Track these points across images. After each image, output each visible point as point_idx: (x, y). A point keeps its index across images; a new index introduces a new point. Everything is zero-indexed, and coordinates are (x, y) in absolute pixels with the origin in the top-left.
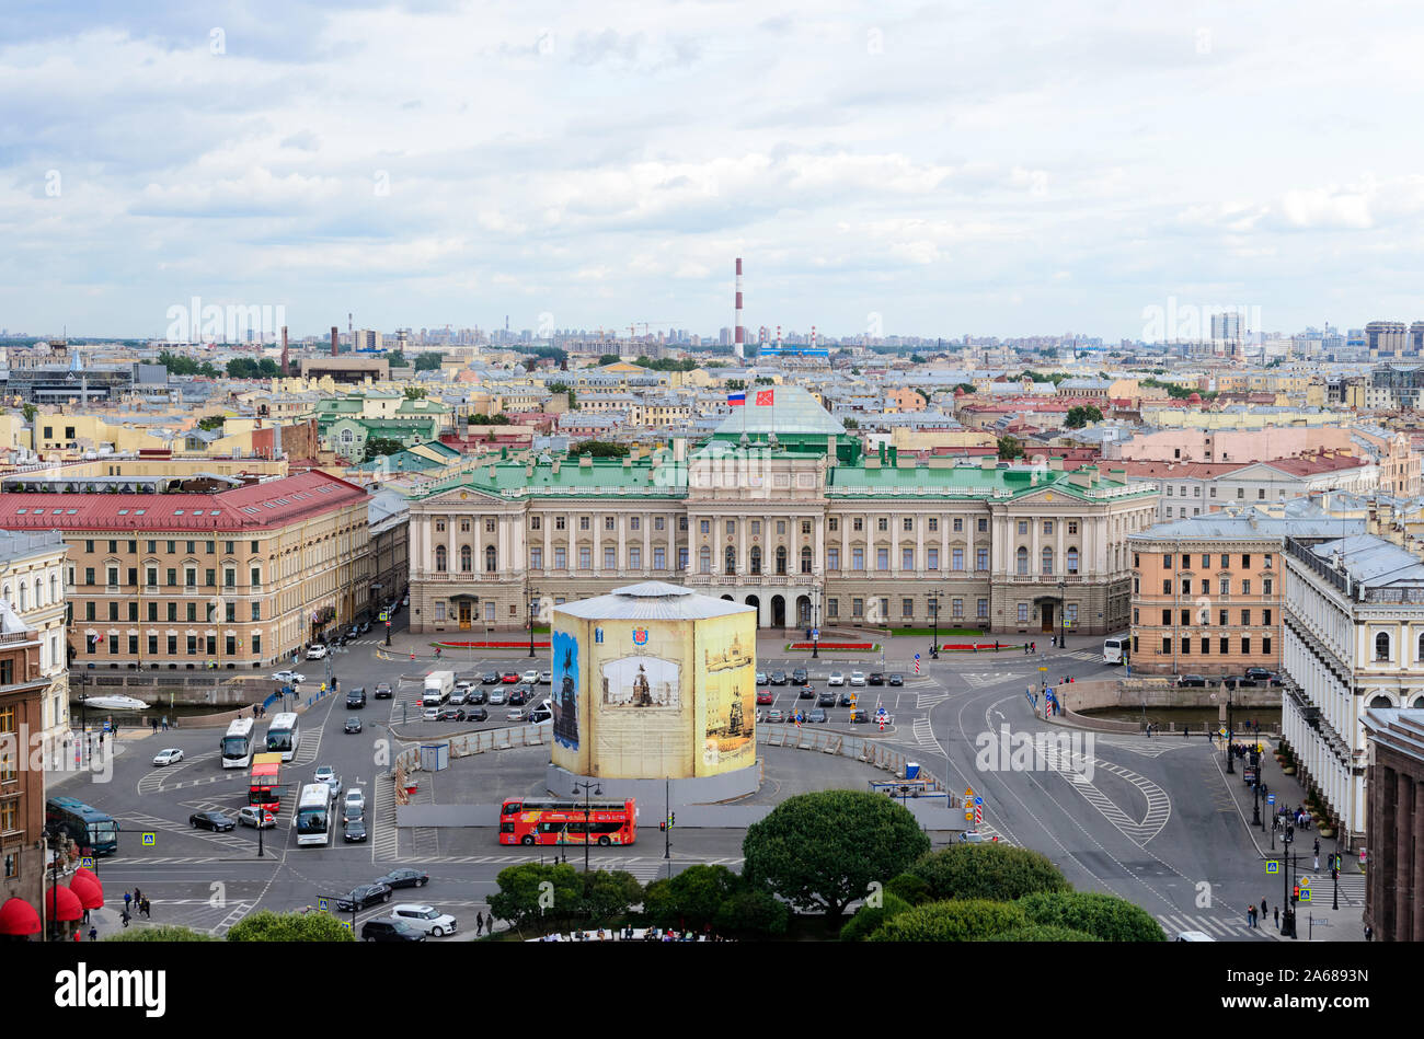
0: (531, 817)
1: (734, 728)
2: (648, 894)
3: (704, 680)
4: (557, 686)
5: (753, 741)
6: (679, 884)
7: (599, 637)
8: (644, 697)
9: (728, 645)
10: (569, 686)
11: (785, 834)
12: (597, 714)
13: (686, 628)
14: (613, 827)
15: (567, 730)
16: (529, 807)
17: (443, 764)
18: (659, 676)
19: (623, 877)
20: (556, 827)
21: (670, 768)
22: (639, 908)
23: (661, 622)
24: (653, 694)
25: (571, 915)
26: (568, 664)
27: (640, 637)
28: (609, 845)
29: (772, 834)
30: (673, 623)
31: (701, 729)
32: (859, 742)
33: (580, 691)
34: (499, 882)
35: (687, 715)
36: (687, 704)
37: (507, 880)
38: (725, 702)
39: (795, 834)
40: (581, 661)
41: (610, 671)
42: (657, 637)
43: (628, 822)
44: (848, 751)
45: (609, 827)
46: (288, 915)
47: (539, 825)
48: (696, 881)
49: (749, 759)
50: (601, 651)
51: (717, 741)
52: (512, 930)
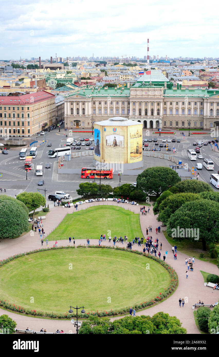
0: (88, 172)
1: (137, 152)
2: (114, 190)
3: (130, 140)
4: (96, 141)
5: (142, 155)
6: (121, 188)
7: (105, 130)
8: (115, 144)
9: (136, 132)
10: (98, 141)
11: (146, 177)
12: (105, 148)
13: (125, 128)
14: (108, 174)
15: (98, 152)
17: (70, 159)
18: (119, 139)
19: (108, 186)
20: (94, 174)
22: (112, 193)
23: (119, 126)
24: (118, 143)
25: (96, 195)
26: (98, 136)
27: (115, 130)
28: (107, 179)
29: (143, 177)
30: (123, 127)
31: (129, 152)
32: (168, 156)
33: (101, 143)
35: (126, 149)
36: (126, 146)
37: (81, 186)
39: (148, 177)
40: (101, 135)
41: (107, 138)
42: (118, 130)
43: (111, 174)
44: (165, 158)
45: (107, 175)
47: (90, 174)
48: (125, 187)
49: (140, 159)
50: (105, 133)
51: (133, 155)
52: (82, 198)
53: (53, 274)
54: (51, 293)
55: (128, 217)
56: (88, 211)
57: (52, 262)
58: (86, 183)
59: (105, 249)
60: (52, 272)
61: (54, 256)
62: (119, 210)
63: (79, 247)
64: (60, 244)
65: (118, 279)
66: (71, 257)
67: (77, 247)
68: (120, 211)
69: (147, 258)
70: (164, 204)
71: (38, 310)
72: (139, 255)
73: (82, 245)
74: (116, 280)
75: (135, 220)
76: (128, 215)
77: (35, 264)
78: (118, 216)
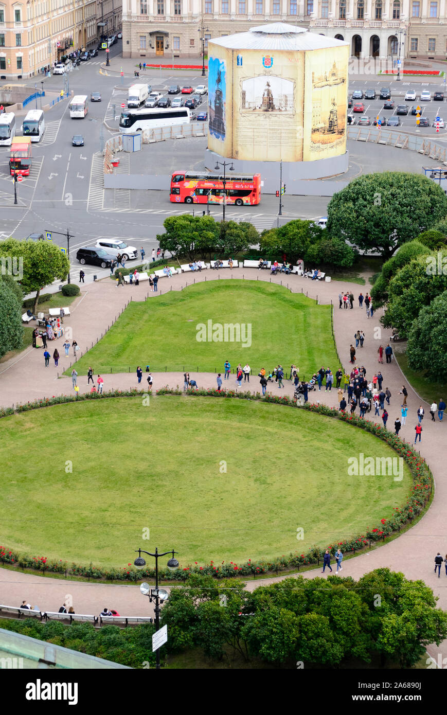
0: (191, 185)
1: (331, 128)
2: (263, 238)
3: (311, 94)
4: (212, 95)
5: (344, 137)
6: (282, 233)
7: (239, 62)
8: (269, 105)
9: (329, 70)
10: (219, 95)
11: (354, 200)
12: (238, 116)
13: (299, 56)
14: (246, 193)
15: (217, 127)
16: (190, 178)
17: (137, 147)
18: (281, 90)
19: (246, 226)
20: (206, 191)
21: (286, 154)
22: (256, 247)
23: (281, 52)
24: (276, 103)
25: (212, 250)
26: (219, 81)
27: (268, 62)
28: (242, 205)
29: (346, 200)
30: (290, 53)
31: (309, 126)
32: (420, 140)
33: (226, 100)
34: (167, 227)
35: (298, 118)
36: (299, 110)
37: (170, 225)
38: (327, 108)
39: (361, 201)
40: (227, 79)
41: (246, 86)
42: (279, 62)
43: (255, 190)
44: (411, 146)
47: (196, 190)
49: (341, 150)
50: (241, 71)
51: (319, 136)
52: (173, 258)
53: (92, 464)
54: (86, 513)
55: (301, 313)
56: (188, 295)
57: (88, 432)
58: (185, 218)
59: (234, 401)
60: (88, 460)
61: (95, 418)
62: (274, 294)
63: (162, 393)
64: (110, 383)
65: (269, 481)
66: (140, 420)
67: (158, 394)
68: (278, 295)
69: (349, 426)
70: (402, 279)
71: (52, 557)
72: (327, 419)
73: (172, 387)
74: (264, 482)
75: (319, 322)
76: (301, 307)
77: (43, 436)
78: (271, 311)
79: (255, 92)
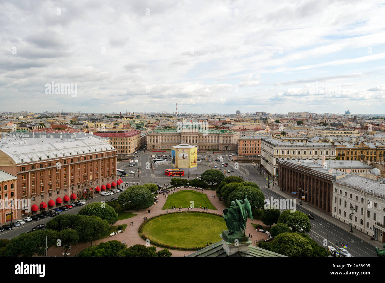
0: (171, 173)
1: (194, 162)
2: (189, 182)
3: (191, 156)
4: (172, 156)
5: (196, 163)
6: (194, 181)
7: (178, 150)
8: (184, 158)
9: (194, 152)
10: (174, 156)
11: (207, 175)
12: (178, 160)
13: (189, 149)
14: (182, 174)
15: (174, 162)
16: (171, 171)
17: (157, 166)
18: (186, 155)
19: (186, 180)
20: (174, 174)
21: (187, 167)
22: (188, 184)
23: (186, 149)
24: (185, 157)
25: (180, 185)
26: (174, 154)
27: (183, 150)
28: (181, 176)
29: (205, 175)
30: (187, 149)
31: (191, 162)
32: (208, 164)
33: (176, 157)
34: (172, 181)
35: (189, 160)
36: (189, 159)
38: (193, 159)
39: (208, 175)
40: (176, 153)
41: (179, 155)
42: (185, 150)
43: (183, 173)
44: (207, 165)
45: (181, 174)
46: (150, 184)
47: (172, 174)
48: (196, 180)
49: (196, 166)
50: (178, 152)
51: (192, 163)
52: (173, 186)
53: (175, 227)
54: (178, 237)
55: (201, 196)
56: (178, 193)
57: (171, 221)
58: (175, 179)
59: (197, 213)
60: (174, 226)
61: (171, 218)
62: (194, 192)
63: (183, 212)
65: (210, 228)
66: (180, 218)
67: (182, 212)
68: (195, 192)
69: (220, 217)
70: (224, 188)
71: (177, 246)
72: (216, 216)
73: (184, 211)
74: (209, 229)
75: (205, 197)
76: (200, 195)
77: (163, 222)
78: (195, 196)
79: (181, 155)
